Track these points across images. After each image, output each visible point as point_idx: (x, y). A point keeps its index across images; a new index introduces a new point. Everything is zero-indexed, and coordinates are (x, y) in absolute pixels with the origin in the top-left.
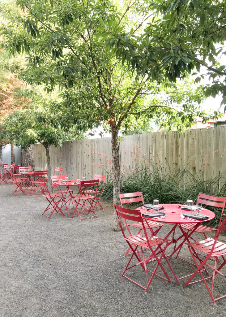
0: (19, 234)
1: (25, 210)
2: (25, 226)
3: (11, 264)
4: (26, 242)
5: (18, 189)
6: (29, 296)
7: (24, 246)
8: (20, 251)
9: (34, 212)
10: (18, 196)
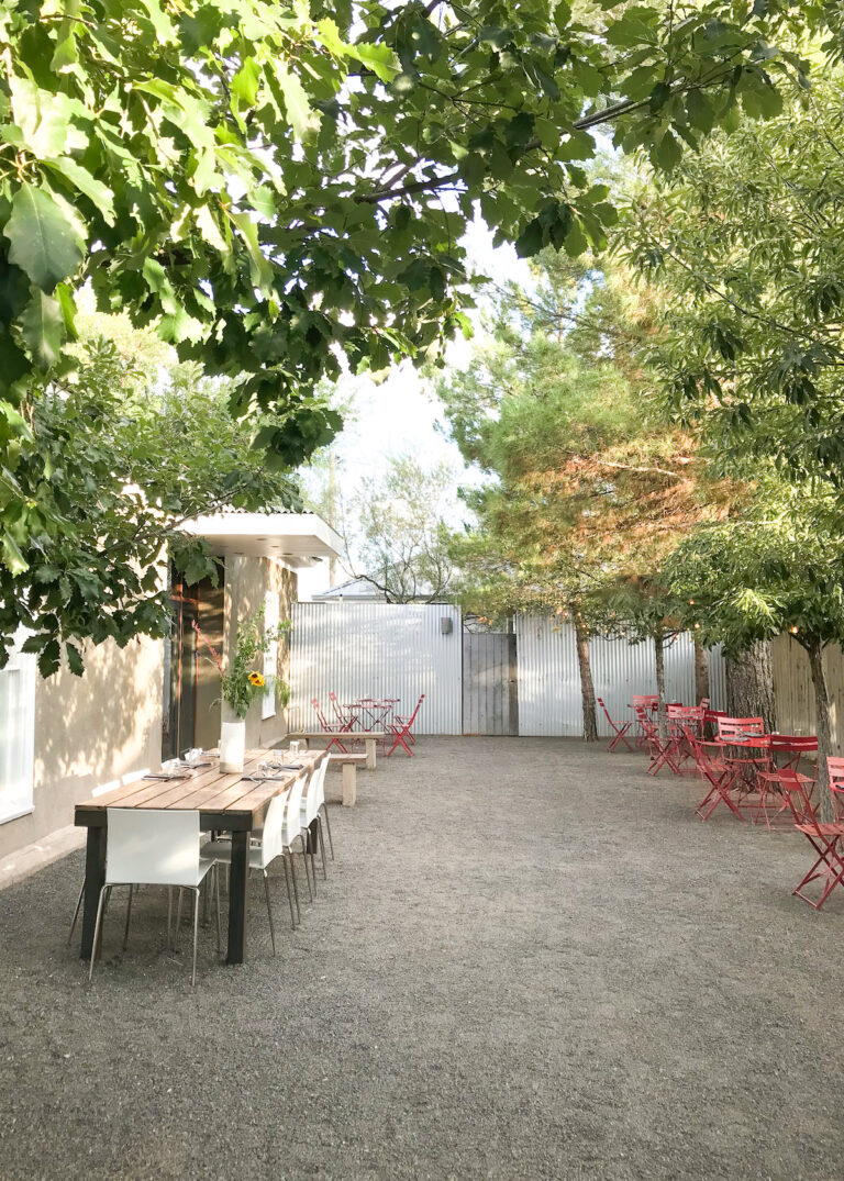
0: (708, 939)
1: (733, 869)
2: (728, 921)
3: (676, 1014)
4: (728, 967)
5: (716, 796)
6: (723, 1101)
7: (721, 976)
8: (707, 986)
9: (763, 880)
10: (715, 819)
